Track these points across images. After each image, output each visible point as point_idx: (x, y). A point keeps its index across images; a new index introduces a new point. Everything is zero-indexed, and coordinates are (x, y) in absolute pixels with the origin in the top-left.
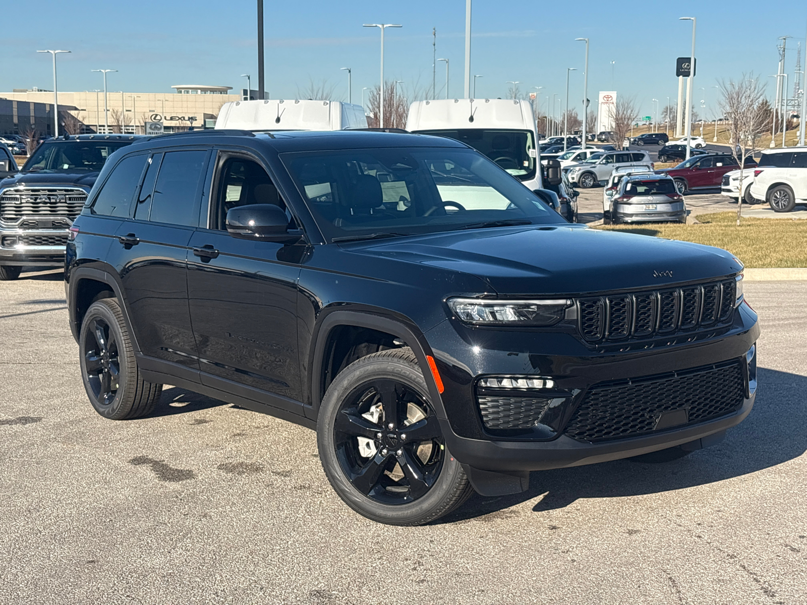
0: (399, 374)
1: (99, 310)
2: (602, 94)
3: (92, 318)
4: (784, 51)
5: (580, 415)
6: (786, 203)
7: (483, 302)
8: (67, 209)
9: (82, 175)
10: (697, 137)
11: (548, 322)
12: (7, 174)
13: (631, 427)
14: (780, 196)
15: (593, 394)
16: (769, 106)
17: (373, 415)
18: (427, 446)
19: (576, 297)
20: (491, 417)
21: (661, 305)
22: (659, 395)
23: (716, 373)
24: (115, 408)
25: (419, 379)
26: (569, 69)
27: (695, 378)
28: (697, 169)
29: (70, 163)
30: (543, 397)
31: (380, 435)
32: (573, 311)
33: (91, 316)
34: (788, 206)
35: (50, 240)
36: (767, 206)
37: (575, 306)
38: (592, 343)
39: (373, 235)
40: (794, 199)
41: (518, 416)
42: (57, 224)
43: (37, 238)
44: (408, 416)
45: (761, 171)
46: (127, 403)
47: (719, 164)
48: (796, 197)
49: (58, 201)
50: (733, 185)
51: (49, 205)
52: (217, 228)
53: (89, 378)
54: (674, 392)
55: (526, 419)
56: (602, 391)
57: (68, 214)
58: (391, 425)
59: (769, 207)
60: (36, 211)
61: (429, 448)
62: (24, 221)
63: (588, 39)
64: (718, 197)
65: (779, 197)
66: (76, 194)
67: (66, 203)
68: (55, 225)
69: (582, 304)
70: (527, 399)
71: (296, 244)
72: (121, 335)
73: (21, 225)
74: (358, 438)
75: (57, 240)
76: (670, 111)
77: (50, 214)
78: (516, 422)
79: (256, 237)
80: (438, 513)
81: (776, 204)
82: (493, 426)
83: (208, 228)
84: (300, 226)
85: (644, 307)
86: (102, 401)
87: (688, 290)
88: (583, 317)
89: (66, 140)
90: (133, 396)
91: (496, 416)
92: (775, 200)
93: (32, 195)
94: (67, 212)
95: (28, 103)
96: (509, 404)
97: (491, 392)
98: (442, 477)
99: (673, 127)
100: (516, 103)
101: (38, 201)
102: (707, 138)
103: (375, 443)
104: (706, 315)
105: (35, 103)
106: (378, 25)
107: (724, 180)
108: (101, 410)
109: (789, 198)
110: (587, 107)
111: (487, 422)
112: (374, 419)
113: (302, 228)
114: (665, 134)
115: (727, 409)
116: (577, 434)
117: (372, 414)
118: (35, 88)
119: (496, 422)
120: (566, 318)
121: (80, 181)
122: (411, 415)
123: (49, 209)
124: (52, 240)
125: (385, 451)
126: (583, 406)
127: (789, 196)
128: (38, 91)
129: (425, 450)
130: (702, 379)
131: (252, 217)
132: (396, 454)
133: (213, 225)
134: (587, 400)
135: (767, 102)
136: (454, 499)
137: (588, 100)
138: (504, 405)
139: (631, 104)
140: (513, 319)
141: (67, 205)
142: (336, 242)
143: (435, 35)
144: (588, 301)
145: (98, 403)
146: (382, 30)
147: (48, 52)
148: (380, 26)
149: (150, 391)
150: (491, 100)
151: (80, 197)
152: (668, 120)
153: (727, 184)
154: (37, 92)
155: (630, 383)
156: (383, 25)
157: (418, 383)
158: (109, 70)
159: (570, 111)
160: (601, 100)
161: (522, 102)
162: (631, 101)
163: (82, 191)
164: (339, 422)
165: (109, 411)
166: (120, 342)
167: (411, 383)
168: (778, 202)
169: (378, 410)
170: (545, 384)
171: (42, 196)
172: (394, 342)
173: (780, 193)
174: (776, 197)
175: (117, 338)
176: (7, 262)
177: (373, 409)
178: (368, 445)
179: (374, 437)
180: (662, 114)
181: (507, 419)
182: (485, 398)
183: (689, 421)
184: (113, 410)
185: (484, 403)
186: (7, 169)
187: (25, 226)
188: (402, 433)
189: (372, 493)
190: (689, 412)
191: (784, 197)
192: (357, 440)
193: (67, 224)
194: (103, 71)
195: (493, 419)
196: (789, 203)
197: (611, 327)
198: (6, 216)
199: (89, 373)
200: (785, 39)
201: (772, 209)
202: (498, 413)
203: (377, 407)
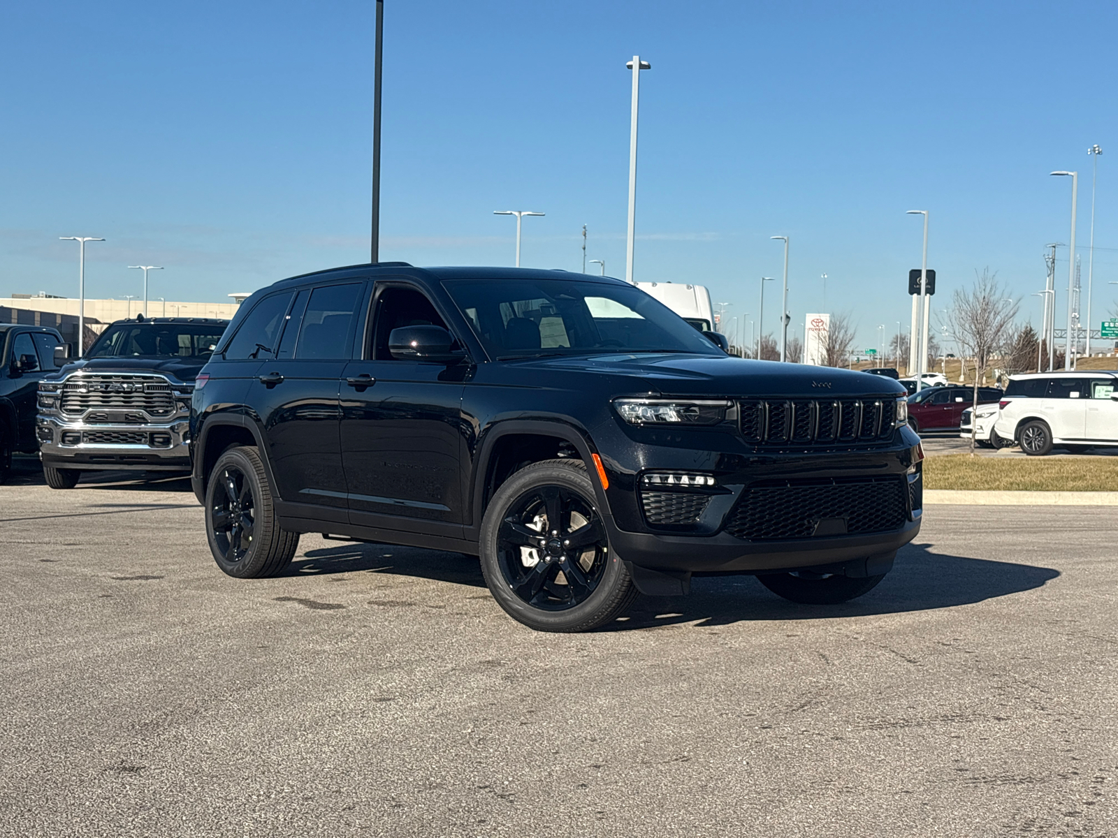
0: (564, 480)
1: (233, 457)
2: (810, 317)
3: (222, 468)
4: (1054, 262)
5: (740, 513)
6: (1041, 444)
7: (647, 401)
8: (144, 399)
9: (161, 361)
10: (937, 374)
11: (710, 422)
12: (66, 361)
13: (790, 530)
14: (1033, 434)
15: (752, 493)
16: (1033, 336)
17: (537, 524)
18: (590, 553)
19: (737, 399)
20: (653, 511)
21: (819, 414)
22: (817, 500)
23: (875, 487)
24: (246, 563)
25: (583, 483)
26: (763, 279)
27: (853, 488)
28: (930, 405)
29: (142, 351)
30: (705, 494)
31: (543, 542)
32: (733, 412)
33: (222, 466)
34: (1043, 447)
35: (122, 437)
36: (1018, 449)
37: (735, 408)
38: (751, 444)
39: (537, 355)
40: (1051, 438)
41: (679, 512)
42: (131, 418)
43: (106, 435)
44: (572, 524)
45: (1008, 403)
46: (260, 557)
47: (959, 400)
48: (1053, 436)
49: (134, 390)
50: (975, 424)
51: (122, 394)
52: (372, 359)
53: (216, 535)
54: (833, 499)
55: (687, 515)
56: (761, 490)
57: (145, 406)
58: (555, 532)
59: (1021, 450)
60: (106, 402)
61: (592, 555)
62: (91, 413)
63: (788, 238)
64: (957, 441)
65: (1031, 436)
66: (156, 382)
67: (143, 392)
68: (128, 419)
69: (742, 406)
70: (689, 494)
71: (460, 365)
72: (258, 482)
73: (87, 419)
74: (522, 548)
75: (130, 438)
76: (901, 342)
77: (123, 406)
78: (678, 518)
79: (418, 356)
80: (600, 616)
81: (1028, 444)
82: (655, 521)
83: (362, 359)
84: (463, 347)
85: (803, 414)
86: (231, 559)
87: (847, 402)
88: (743, 418)
89: (140, 322)
90: (267, 548)
91: (658, 511)
92: (1026, 440)
93: (102, 382)
94: (144, 404)
95: (33, 312)
96: (671, 500)
97: (653, 487)
98: (605, 579)
99: (905, 363)
100: (689, 287)
101: (109, 389)
102: (950, 378)
103: (538, 551)
104: (866, 429)
105: (41, 313)
106: (513, 212)
107: (963, 418)
108: (229, 568)
109: (1045, 437)
110: (786, 325)
111: (650, 516)
112: (538, 528)
113: (466, 348)
114: (895, 370)
115: (888, 526)
116: (737, 531)
117: (535, 524)
118: (43, 293)
119: (658, 517)
120: (727, 418)
121: (160, 368)
122: (574, 523)
123: (122, 399)
124: (124, 437)
125: (548, 558)
126: (743, 504)
127: (1045, 434)
128: (46, 297)
129: (588, 558)
130: (861, 490)
131: (413, 340)
132: (559, 560)
133: (368, 355)
134: (746, 498)
135: (1031, 330)
136: (616, 601)
137: (788, 317)
138: (666, 500)
139: (845, 323)
140: (676, 420)
141: (144, 395)
142: (500, 360)
143: (585, 235)
144: (748, 403)
145: (226, 561)
146: (519, 218)
147: (75, 239)
148: (517, 214)
149: (285, 544)
150: (658, 284)
151: (161, 386)
152: (899, 352)
153: (968, 422)
154: (45, 299)
155: (789, 485)
156: (520, 212)
157: (583, 487)
158: (152, 267)
159: (766, 337)
160: (808, 325)
161: (697, 288)
162: (843, 320)
163: (163, 379)
164: (504, 531)
165: (239, 567)
166: (257, 489)
167: (576, 487)
168: (1031, 442)
169: (542, 519)
170: (706, 481)
171: (115, 384)
172: (559, 454)
173: (1033, 431)
174: (1028, 436)
175: (253, 485)
176: (67, 464)
177: (536, 519)
178: (531, 555)
179: (537, 545)
180: (891, 346)
181: (669, 514)
182: (648, 494)
183: (848, 531)
184: (244, 566)
185: (647, 498)
186: (66, 356)
187: (92, 420)
188: (565, 540)
189: (534, 601)
190: (848, 522)
191: (1039, 435)
192: (520, 551)
193: (144, 418)
194: (143, 268)
195: (655, 514)
196: (1044, 443)
197: (770, 430)
198: (69, 407)
199: (215, 530)
200: (1054, 247)
201: (1024, 451)
202: (660, 508)
203: (541, 517)
